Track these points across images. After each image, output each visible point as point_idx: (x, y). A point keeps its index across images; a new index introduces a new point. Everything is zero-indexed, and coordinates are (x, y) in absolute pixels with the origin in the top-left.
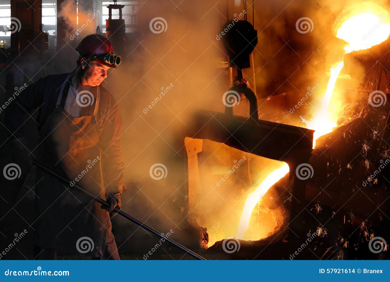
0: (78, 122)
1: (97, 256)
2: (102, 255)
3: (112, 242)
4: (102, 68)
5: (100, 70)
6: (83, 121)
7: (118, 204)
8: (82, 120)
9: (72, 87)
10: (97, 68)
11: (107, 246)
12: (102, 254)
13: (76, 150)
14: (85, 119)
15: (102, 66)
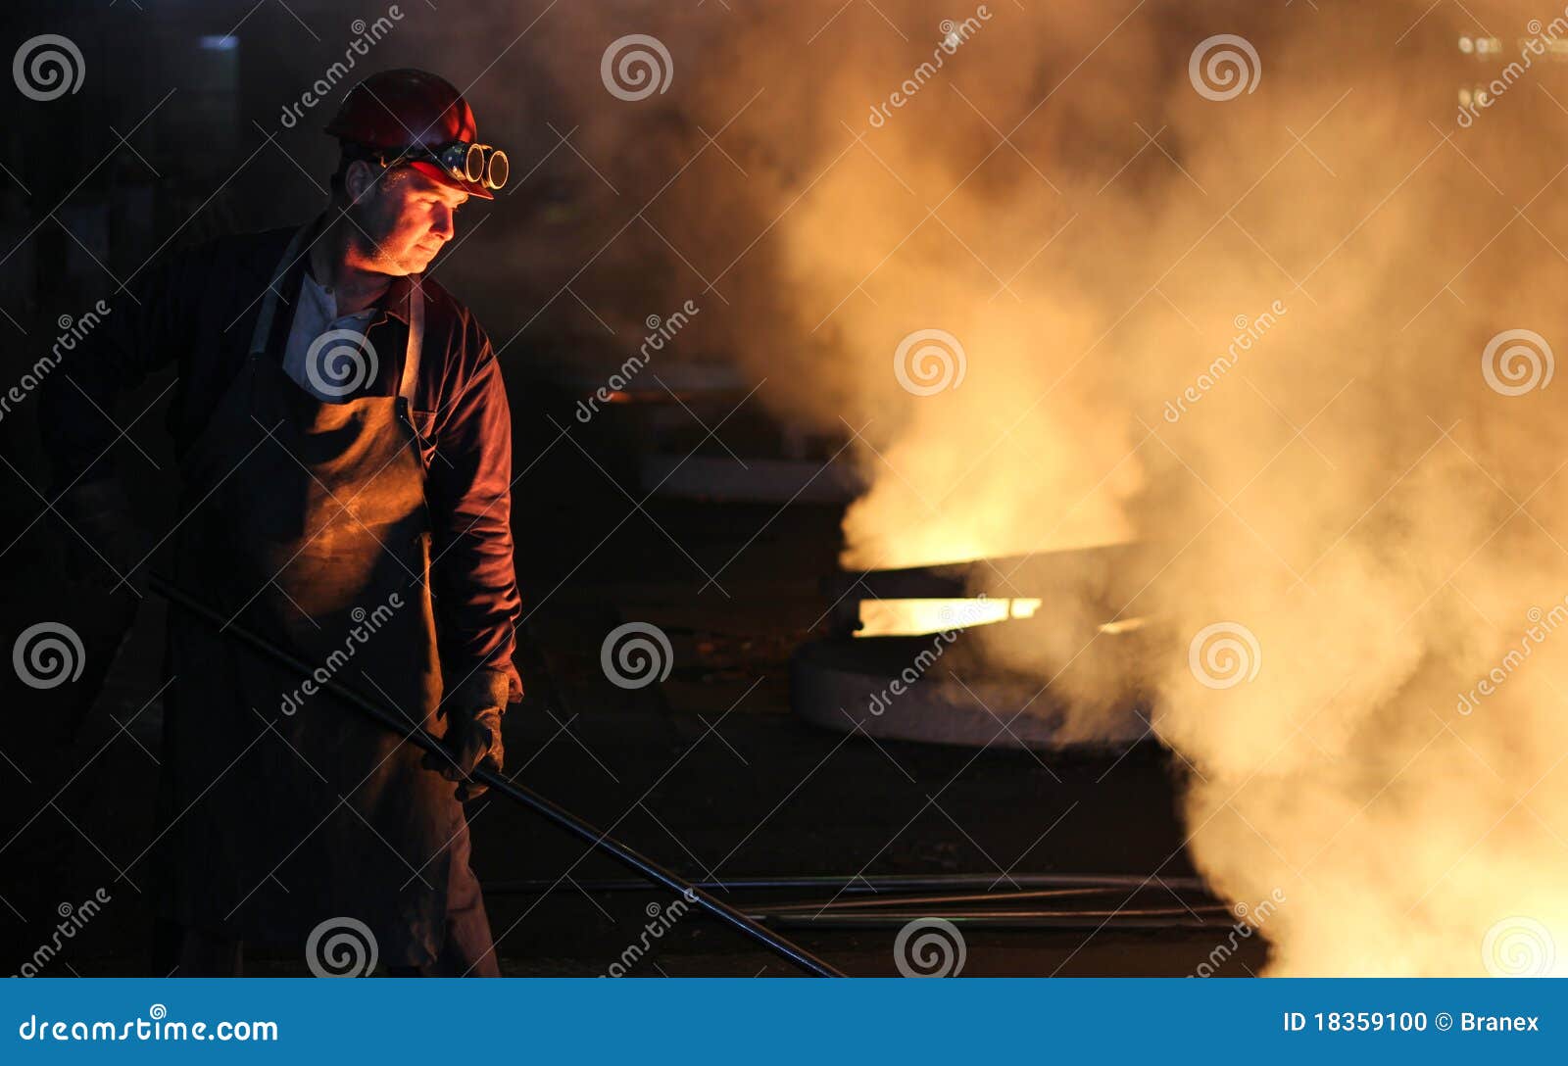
0: (338, 420)
1: (415, 963)
2: (435, 958)
3: (472, 906)
4: (434, 198)
5: (427, 207)
6: (359, 415)
7: (488, 750)
8: (354, 414)
9: (311, 281)
10: (413, 197)
11: (451, 924)
12: (433, 953)
13: (332, 536)
14: (365, 411)
15: (437, 187)
